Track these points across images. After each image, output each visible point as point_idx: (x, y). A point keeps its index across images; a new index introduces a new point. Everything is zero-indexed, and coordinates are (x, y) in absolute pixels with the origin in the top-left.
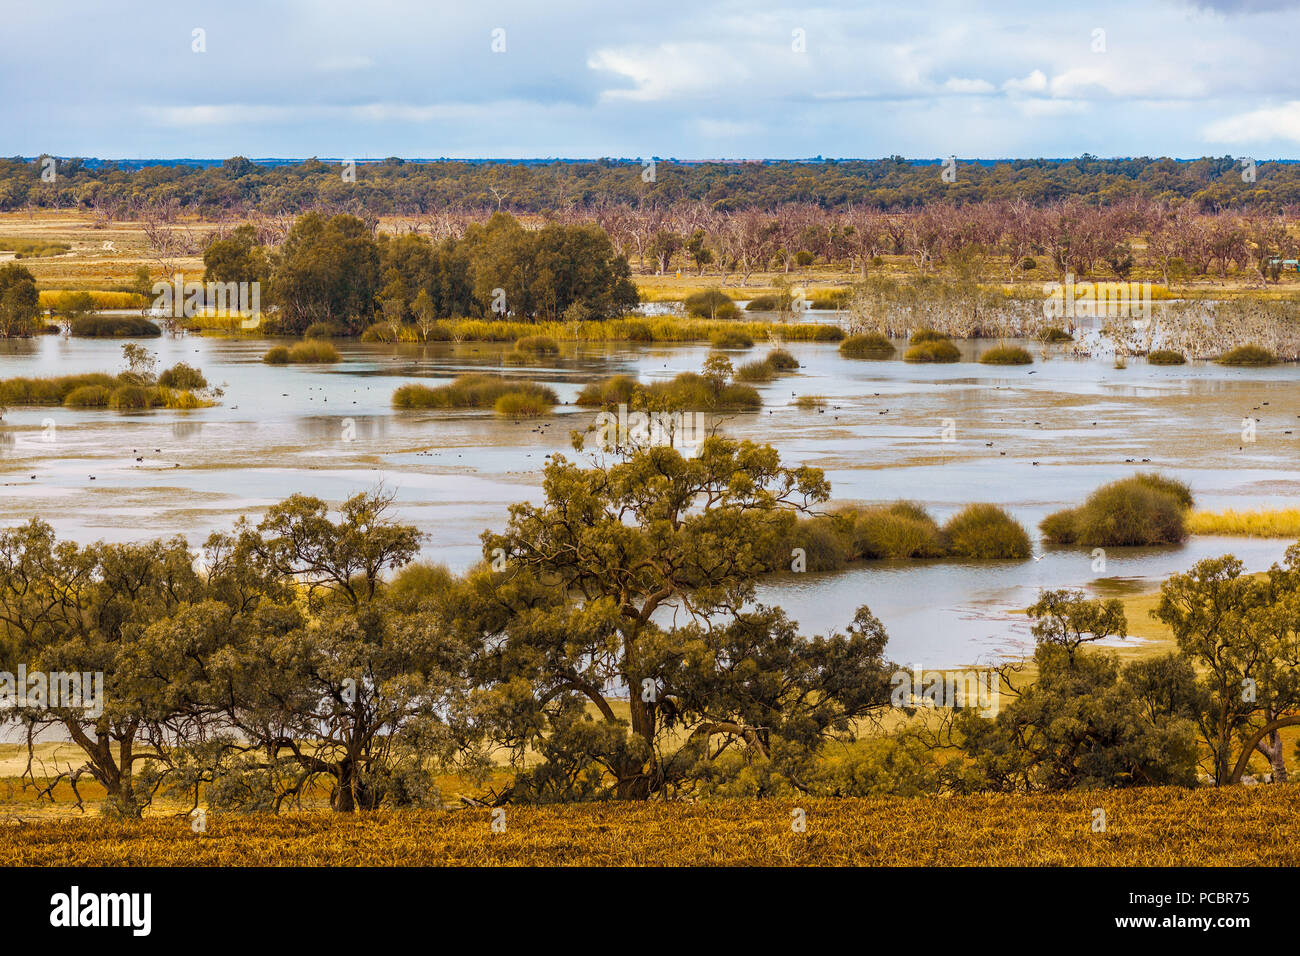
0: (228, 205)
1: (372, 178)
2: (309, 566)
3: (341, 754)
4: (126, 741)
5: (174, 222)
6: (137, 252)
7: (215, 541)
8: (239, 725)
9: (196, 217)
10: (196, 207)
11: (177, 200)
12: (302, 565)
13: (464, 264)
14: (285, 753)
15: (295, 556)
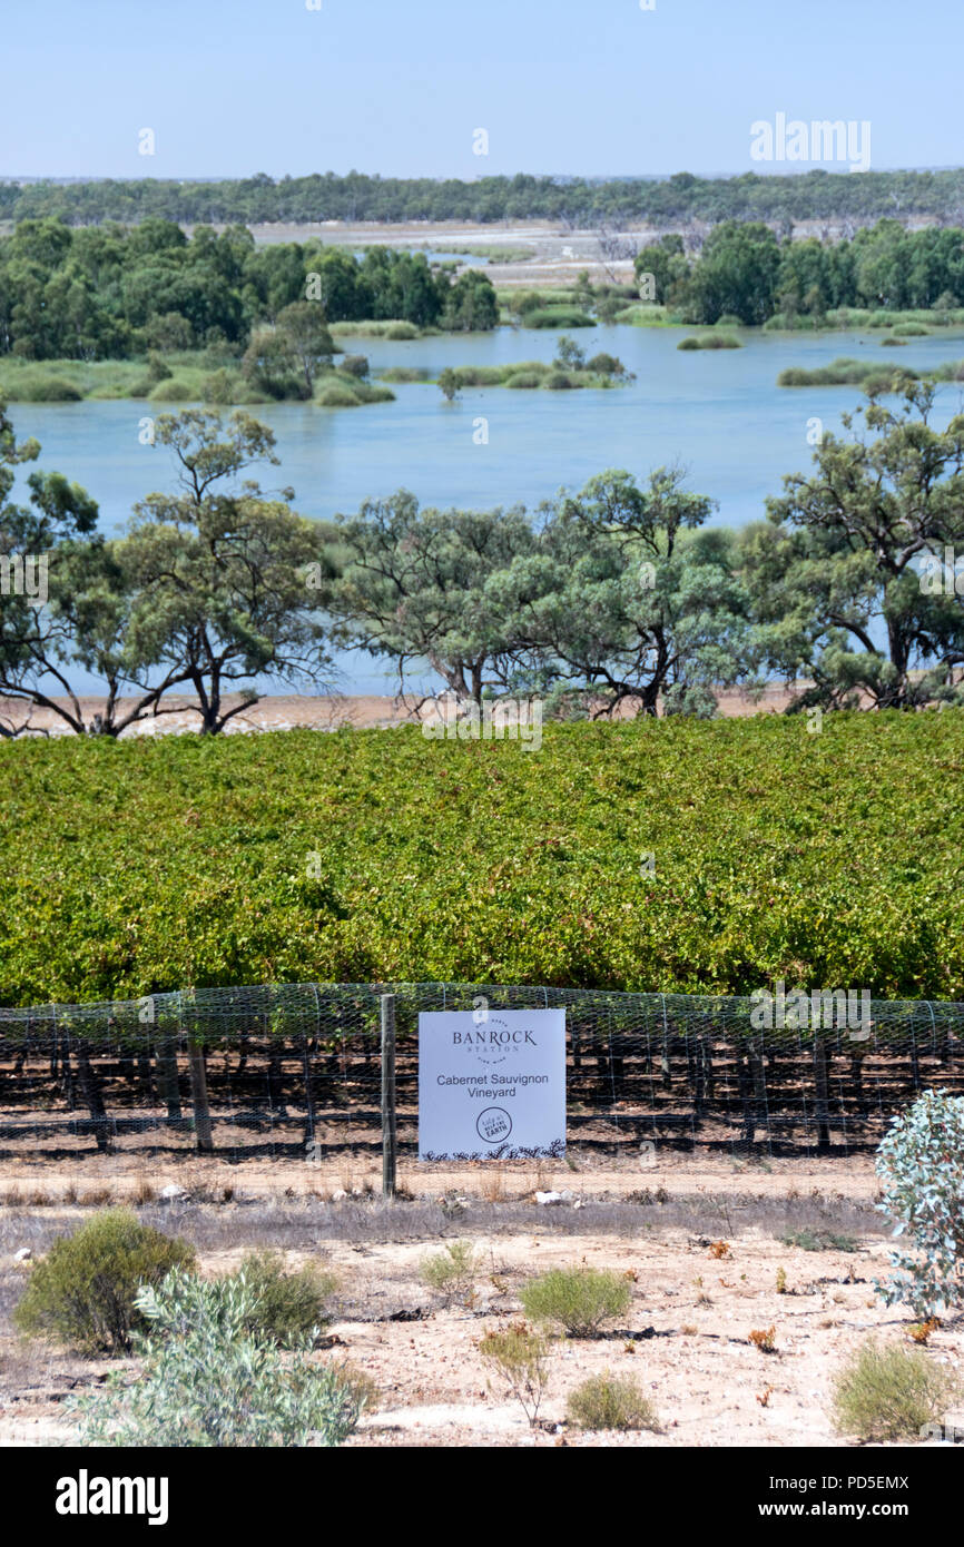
0: (673, 214)
1: (796, 188)
2: (620, 526)
3: (646, 681)
4: (476, 671)
5: (626, 231)
6: (591, 256)
7: (546, 507)
8: (563, 657)
9: (646, 225)
10: (647, 216)
11: (631, 211)
12: (616, 526)
13: (852, 263)
14: (602, 679)
15: (610, 519)
